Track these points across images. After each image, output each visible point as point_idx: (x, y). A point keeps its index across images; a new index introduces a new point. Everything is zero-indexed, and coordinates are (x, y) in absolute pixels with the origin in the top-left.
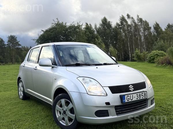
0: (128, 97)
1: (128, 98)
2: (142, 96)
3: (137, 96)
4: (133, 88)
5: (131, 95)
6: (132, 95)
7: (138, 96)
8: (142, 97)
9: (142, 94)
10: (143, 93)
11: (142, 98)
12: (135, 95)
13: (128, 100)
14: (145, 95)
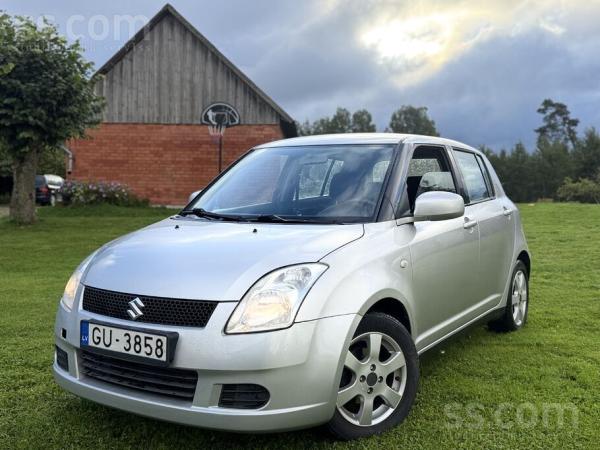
0: (96, 331)
1: (97, 333)
2: (146, 345)
3: (128, 341)
4: (141, 309)
5: (108, 329)
6: (110, 329)
7: (132, 342)
8: (148, 350)
9: (146, 338)
10: (151, 339)
11: (148, 354)
12: (119, 334)
13: (96, 340)
14: (158, 347)
